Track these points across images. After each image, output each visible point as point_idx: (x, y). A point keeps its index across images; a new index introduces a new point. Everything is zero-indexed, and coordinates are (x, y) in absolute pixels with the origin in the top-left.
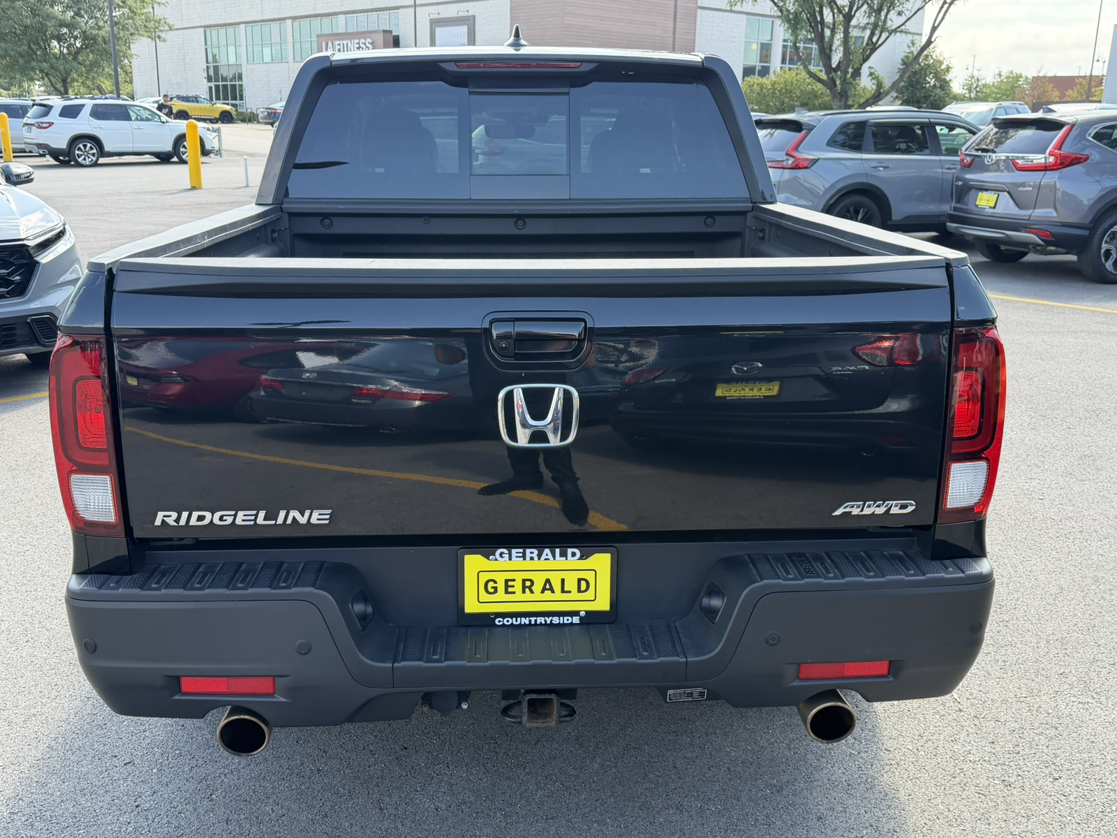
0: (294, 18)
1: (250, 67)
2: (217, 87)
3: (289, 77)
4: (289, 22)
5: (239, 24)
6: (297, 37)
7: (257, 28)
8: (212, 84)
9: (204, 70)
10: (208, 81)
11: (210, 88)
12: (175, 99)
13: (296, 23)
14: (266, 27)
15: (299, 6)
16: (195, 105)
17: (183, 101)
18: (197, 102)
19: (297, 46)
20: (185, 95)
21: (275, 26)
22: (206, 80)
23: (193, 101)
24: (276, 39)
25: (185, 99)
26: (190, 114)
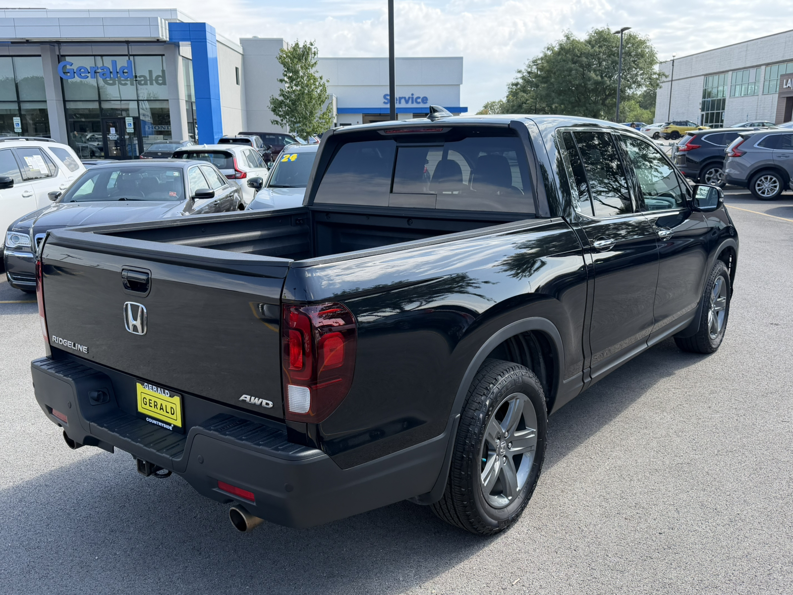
0: (767, 65)
1: (731, 100)
2: (707, 114)
3: (757, 105)
4: (763, 67)
5: (728, 71)
6: (767, 77)
7: (740, 73)
8: (704, 113)
9: (700, 104)
10: (702, 111)
11: (703, 115)
12: (672, 124)
13: (768, 68)
14: (746, 72)
15: (772, 56)
16: (685, 127)
17: (677, 125)
18: (687, 125)
19: (767, 83)
20: (679, 121)
21: (753, 71)
22: (700, 110)
23: (684, 125)
24: (752, 80)
25: (679, 124)
26: (680, 133)
